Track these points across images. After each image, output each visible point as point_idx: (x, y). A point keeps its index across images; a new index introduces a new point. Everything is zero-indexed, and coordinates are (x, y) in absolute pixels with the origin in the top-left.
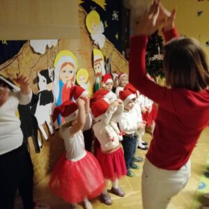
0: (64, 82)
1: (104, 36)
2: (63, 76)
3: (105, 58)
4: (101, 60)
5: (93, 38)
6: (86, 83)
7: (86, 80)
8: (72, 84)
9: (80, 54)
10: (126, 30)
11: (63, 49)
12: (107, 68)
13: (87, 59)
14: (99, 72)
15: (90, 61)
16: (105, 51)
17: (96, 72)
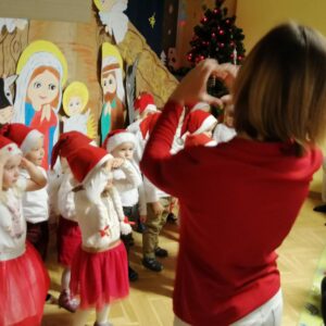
0: (37, 108)
1: (126, 18)
2: (35, 94)
3: (125, 63)
4: (116, 66)
5: (104, 19)
6: (83, 113)
7: (82, 107)
8: (52, 112)
9: (74, 50)
10: (171, 10)
11: (38, 37)
12: (129, 85)
13: (88, 62)
14: (112, 91)
15: (95, 68)
16: (126, 48)
17: (105, 93)
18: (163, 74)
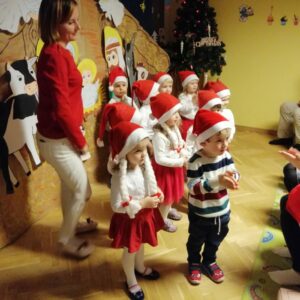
3: (124, 42)
4: (117, 45)
6: (94, 82)
7: (92, 78)
12: (128, 59)
13: (93, 43)
16: (124, 30)
17: (110, 65)
18: (154, 48)
